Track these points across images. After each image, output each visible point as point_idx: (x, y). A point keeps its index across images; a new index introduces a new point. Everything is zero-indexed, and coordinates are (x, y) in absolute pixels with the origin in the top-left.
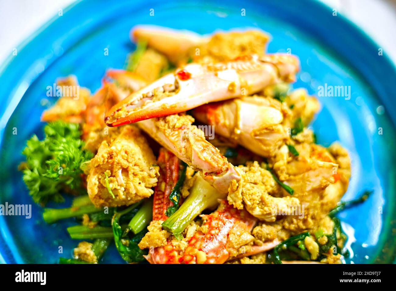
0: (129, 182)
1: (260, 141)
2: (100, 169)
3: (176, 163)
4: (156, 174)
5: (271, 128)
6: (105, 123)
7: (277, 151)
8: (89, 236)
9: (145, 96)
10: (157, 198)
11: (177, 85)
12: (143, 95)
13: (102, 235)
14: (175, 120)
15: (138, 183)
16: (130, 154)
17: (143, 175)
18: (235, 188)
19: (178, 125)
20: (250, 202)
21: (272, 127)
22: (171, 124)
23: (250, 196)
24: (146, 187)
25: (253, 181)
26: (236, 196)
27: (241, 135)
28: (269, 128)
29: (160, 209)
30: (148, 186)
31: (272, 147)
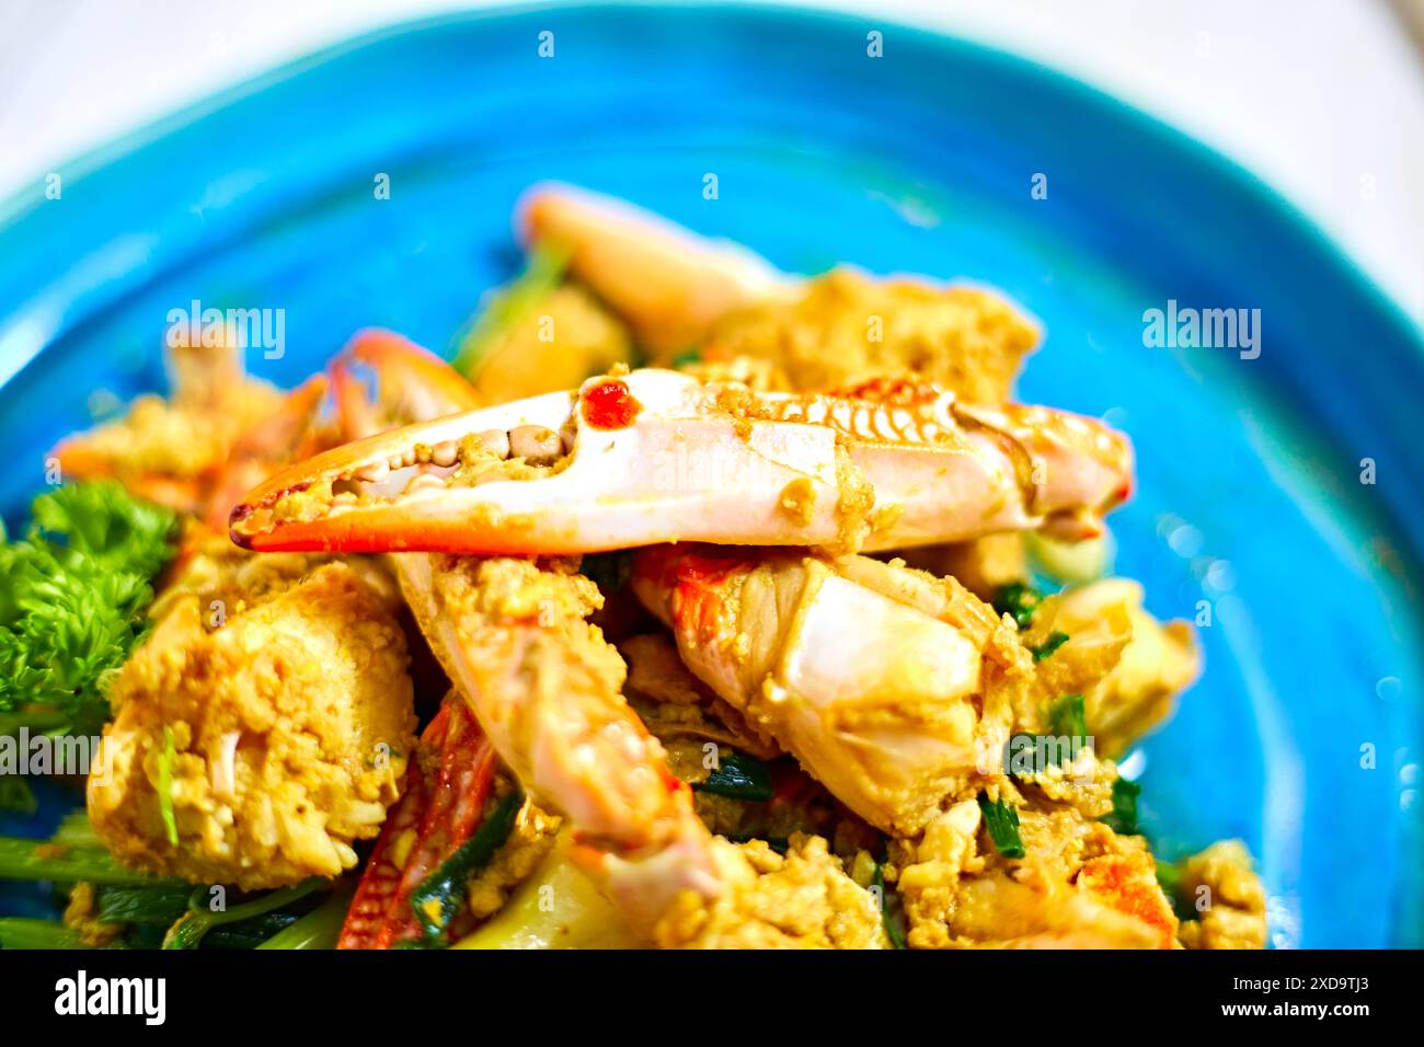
0: (259, 793)
1: (861, 755)
2: (152, 709)
3: (480, 765)
4: (384, 789)
5: (912, 710)
6: (230, 526)
7: (931, 818)
9: (424, 457)
10: (371, 889)
11: (568, 441)
12: (418, 449)
14: (515, 583)
15: (292, 808)
16: (293, 679)
17: (328, 781)
19: (517, 603)
21: (917, 704)
22: (491, 594)
24: (330, 833)
25: (778, 917)
27: (785, 709)
28: (903, 707)
29: (365, 938)
30: (337, 828)
31: (904, 794)
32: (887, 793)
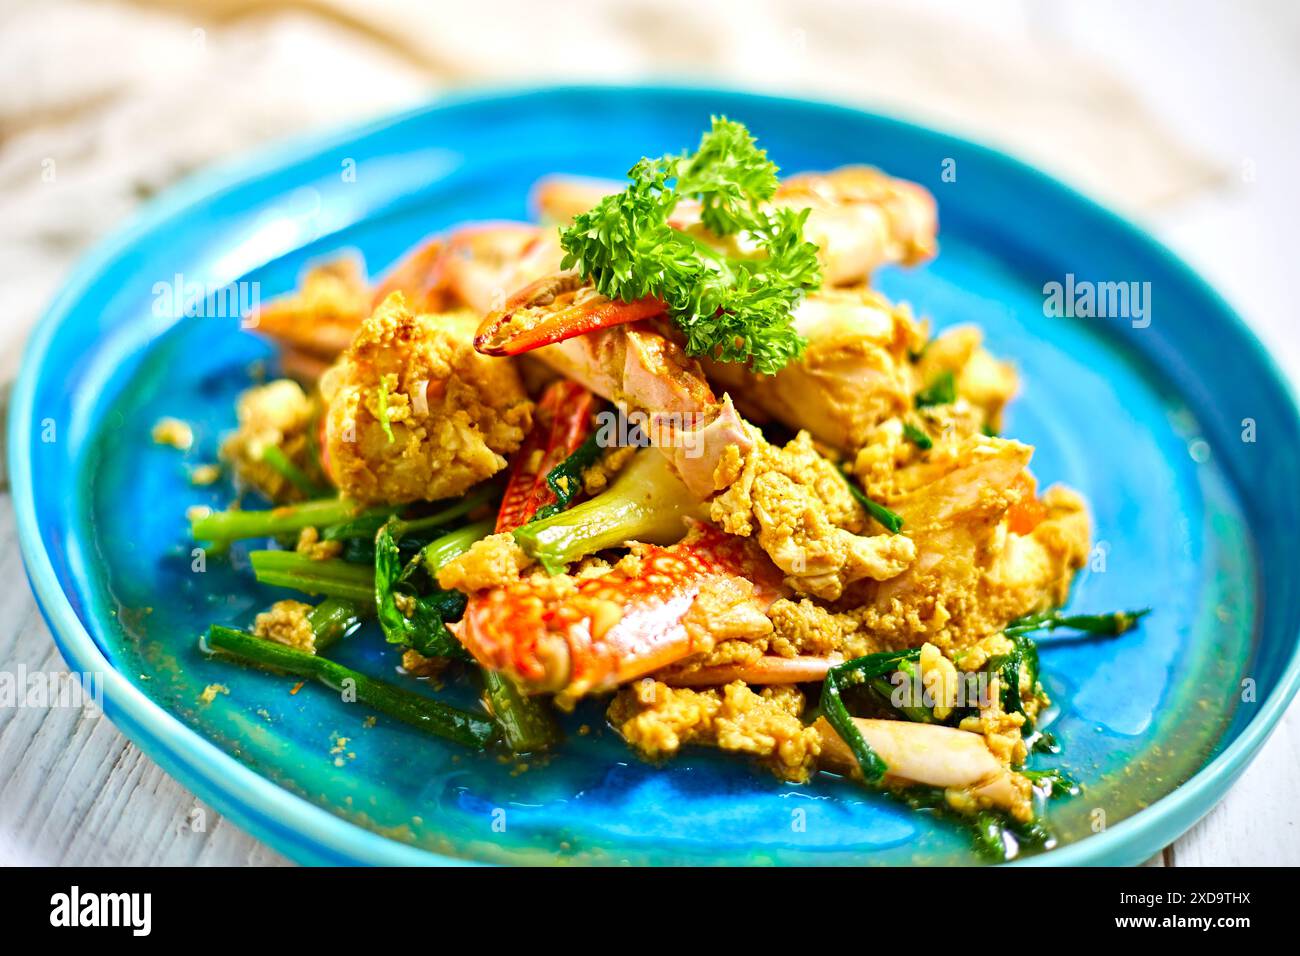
1: (826, 383)
4: (524, 419)
5: (857, 347)
7: (871, 431)
8: (305, 582)
10: (516, 490)
13: (342, 588)
15: (466, 424)
18: (733, 471)
20: (772, 516)
21: (860, 343)
23: (775, 500)
24: (490, 447)
25: (787, 469)
26: (736, 498)
30: (495, 444)
31: (856, 407)
32: (845, 407)
